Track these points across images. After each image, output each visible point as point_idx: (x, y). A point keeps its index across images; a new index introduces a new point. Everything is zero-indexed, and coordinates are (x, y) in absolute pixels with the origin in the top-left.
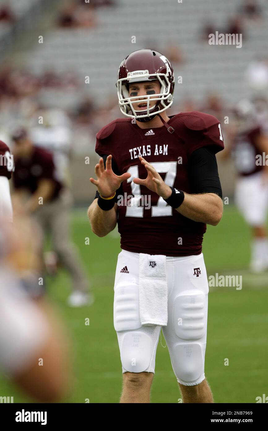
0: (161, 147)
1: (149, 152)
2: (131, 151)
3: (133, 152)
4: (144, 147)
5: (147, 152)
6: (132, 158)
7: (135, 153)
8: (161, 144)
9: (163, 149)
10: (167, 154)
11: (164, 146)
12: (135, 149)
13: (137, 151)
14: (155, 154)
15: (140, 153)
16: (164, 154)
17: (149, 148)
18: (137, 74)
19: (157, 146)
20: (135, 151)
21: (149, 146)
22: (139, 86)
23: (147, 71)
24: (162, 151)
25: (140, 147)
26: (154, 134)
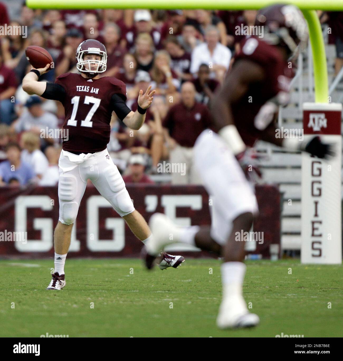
0: (95, 89)
1: (88, 90)
2: (77, 87)
3: (79, 88)
4: (86, 87)
5: (87, 90)
6: (77, 90)
7: (80, 88)
8: (95, 87)
9: (96, 90)
10: (97, 93)
11: (97, 89)
12: (80, 86)
13: (81, 88)
14: (91, 92)
15: (83, 89)
16: (96, 93)
17: (88, 88)
18: (94, 49)
19: (93, 88)
20: (80, 87)
21: (88, 87)
22: (92, 56)
23: (99, 49)
24: (95, 91)
25: (84, 86)
26: (92, 81)
